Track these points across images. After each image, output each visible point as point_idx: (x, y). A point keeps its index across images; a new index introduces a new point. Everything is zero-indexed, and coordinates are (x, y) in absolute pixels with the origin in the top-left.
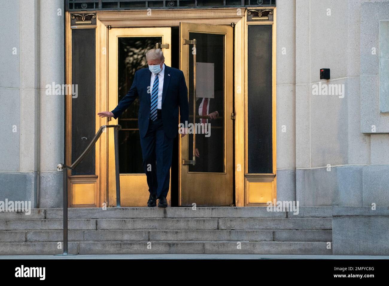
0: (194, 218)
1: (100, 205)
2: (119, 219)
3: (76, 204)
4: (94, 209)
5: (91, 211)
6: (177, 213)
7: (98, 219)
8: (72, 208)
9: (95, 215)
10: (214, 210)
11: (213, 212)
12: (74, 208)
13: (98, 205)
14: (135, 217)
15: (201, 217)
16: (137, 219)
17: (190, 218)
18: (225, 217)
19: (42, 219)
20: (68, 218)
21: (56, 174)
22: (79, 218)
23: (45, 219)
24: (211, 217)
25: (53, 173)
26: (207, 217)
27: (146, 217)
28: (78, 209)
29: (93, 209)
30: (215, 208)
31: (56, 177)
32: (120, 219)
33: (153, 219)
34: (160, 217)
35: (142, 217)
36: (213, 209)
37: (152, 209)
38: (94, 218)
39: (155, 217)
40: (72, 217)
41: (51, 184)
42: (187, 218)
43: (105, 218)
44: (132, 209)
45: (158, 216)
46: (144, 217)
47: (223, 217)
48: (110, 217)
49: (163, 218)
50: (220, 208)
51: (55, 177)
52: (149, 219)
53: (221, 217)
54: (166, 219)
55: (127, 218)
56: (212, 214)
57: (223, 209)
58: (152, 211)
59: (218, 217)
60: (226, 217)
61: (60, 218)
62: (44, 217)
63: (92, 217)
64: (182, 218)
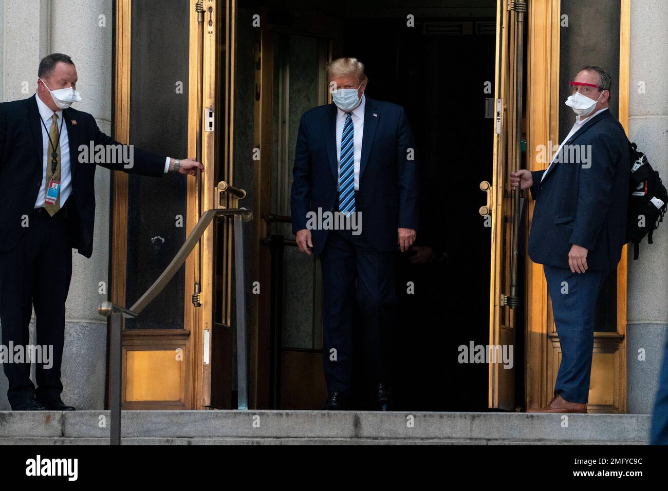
0: (427, 438)
1: (194, 405)
2: (244, 439)
3: (134, 400)
4: (183, 413)
5: (175, 419)
6: (387, 426)
7: (193, 439)
8: (130, 411)
9: (186, 429)
10: (477, 421)
11: (474, 425)
12: (133, 411)
13: (189, 404)
14: (283, 434)
15: (445, 438)
16: (287, 439)
17: (417, 438)
18: (503, 437)
19: (56, 438)
20: (122, 435)
21: (87, 327)
22: (145, 436)
23: (62, 438)
24: (469, 436)
25: (81, 324)
26: (458, 436)
27: (310, 435)
28: (144, 413)
29: (181, 413)
30: (479, 416)
31: (86, 333)
32: (248, 439)
33: (327, 439)
34: (346, 435)
35: (300, 434)
36: (473, 417)
37: (324, 415)
38: (182, 435)
39: (332, 434)
40: (128, 434)
41: (74, 350)
42: (410, 438)
43: (210, 437)
44: (277, 414)
45: (340, 434)
46: (306, 435)
47: (498, 437)
48: (221, 435)
49: (351, 438)
50: (492, 415)
51: (84, 334)
52: (317, 439)
53: (494, 437)
54: (360, 439)
55: (264, 437)
56: (471, 430)
57: (499, 419)
58: (327, 419)
59: (487, 437)
60: (506, 437)
61: (99, 436)
62: (59, 433)
63: (178, 434)
64: (397, 438)
